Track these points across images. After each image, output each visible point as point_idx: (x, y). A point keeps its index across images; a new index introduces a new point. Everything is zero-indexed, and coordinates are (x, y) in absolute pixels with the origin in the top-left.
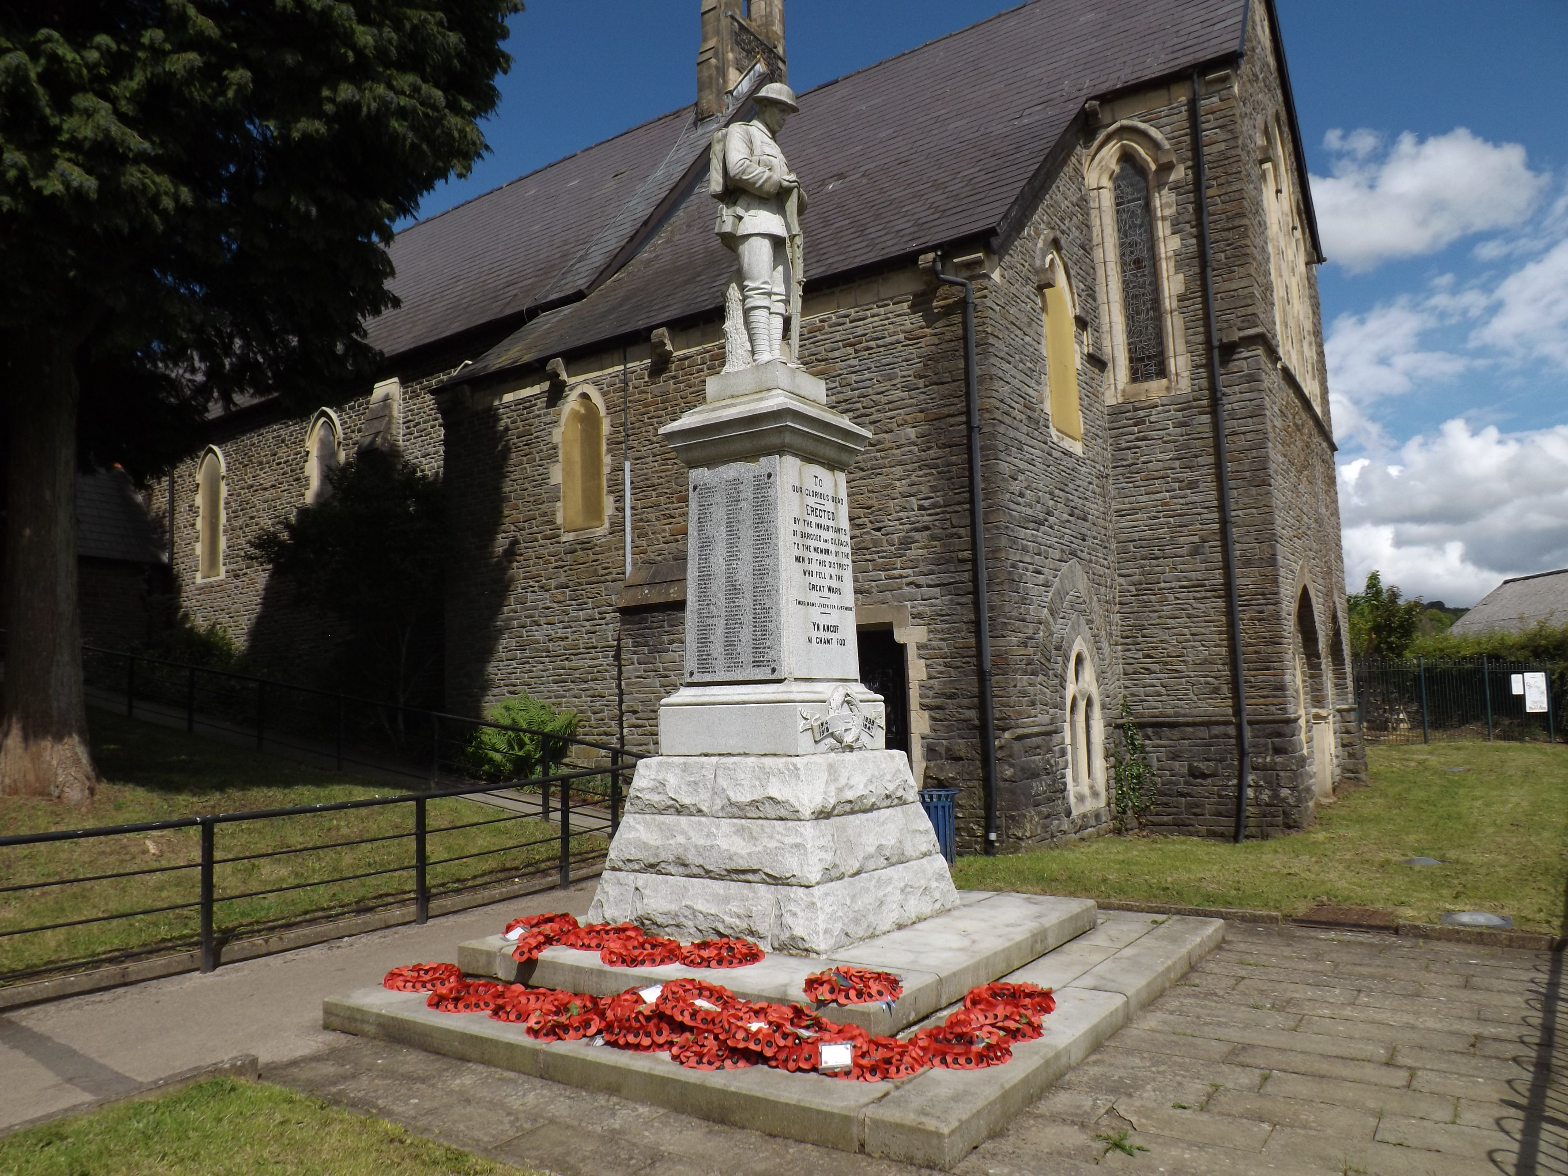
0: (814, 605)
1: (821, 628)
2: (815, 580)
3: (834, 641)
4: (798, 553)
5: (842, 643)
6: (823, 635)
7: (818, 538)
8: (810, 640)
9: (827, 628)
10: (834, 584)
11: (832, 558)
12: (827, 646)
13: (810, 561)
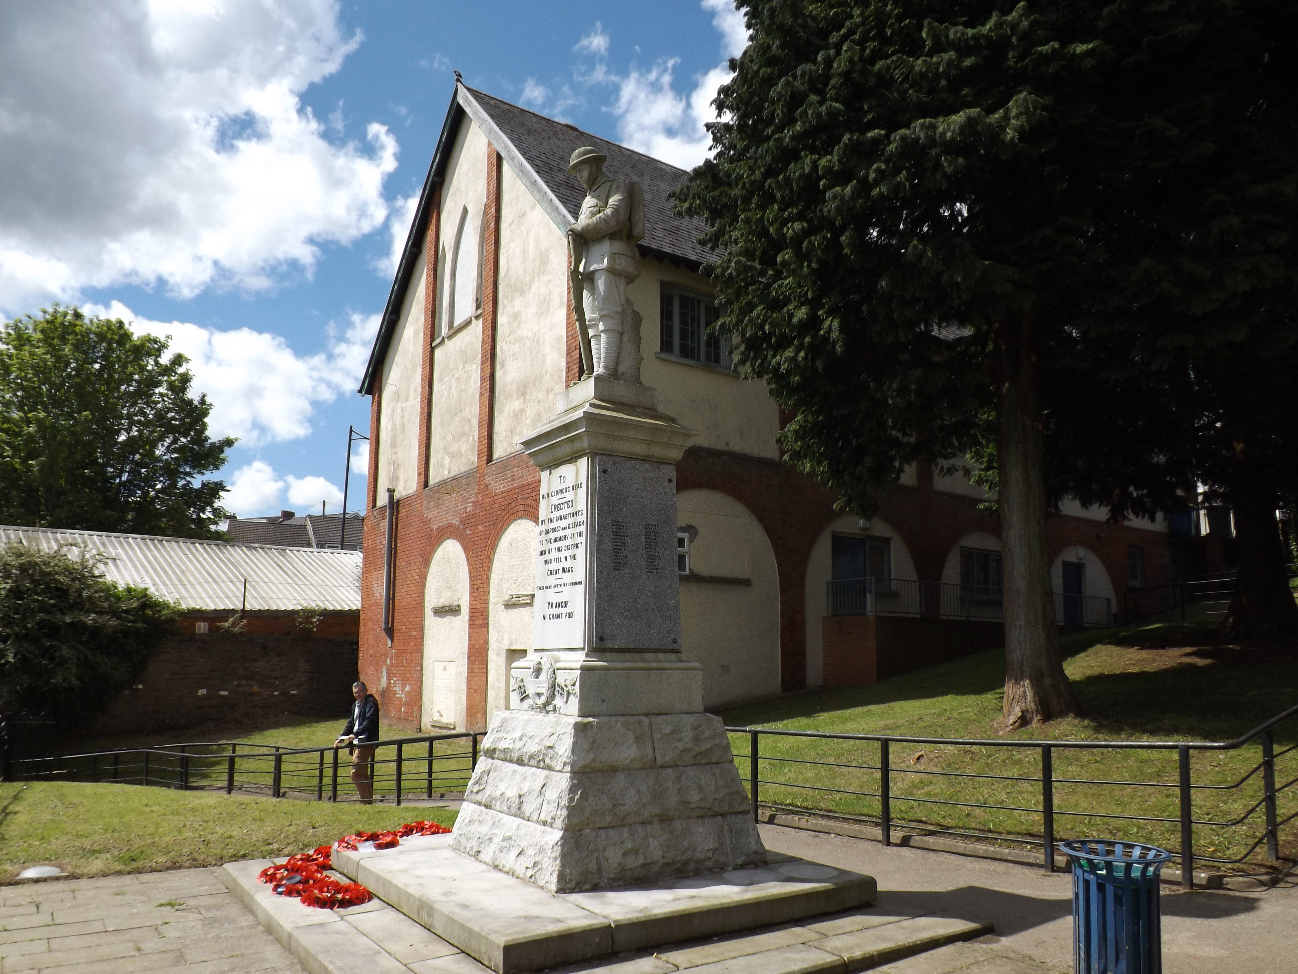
0: (550, 587)
1: (554, 605)
2: (553, 566)
3: (564, 615)
4: (542, 548)
5: (570, 615)
6: (555, 611)
7: (558, 529)
8: (544, 618)
9: (559, 605)
10: (567, 564)
11: (569, 542)
12: (558, 620)
13: (550, 551)
